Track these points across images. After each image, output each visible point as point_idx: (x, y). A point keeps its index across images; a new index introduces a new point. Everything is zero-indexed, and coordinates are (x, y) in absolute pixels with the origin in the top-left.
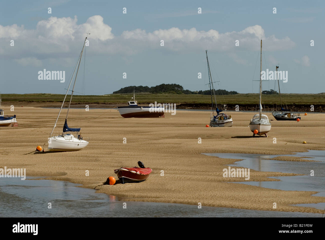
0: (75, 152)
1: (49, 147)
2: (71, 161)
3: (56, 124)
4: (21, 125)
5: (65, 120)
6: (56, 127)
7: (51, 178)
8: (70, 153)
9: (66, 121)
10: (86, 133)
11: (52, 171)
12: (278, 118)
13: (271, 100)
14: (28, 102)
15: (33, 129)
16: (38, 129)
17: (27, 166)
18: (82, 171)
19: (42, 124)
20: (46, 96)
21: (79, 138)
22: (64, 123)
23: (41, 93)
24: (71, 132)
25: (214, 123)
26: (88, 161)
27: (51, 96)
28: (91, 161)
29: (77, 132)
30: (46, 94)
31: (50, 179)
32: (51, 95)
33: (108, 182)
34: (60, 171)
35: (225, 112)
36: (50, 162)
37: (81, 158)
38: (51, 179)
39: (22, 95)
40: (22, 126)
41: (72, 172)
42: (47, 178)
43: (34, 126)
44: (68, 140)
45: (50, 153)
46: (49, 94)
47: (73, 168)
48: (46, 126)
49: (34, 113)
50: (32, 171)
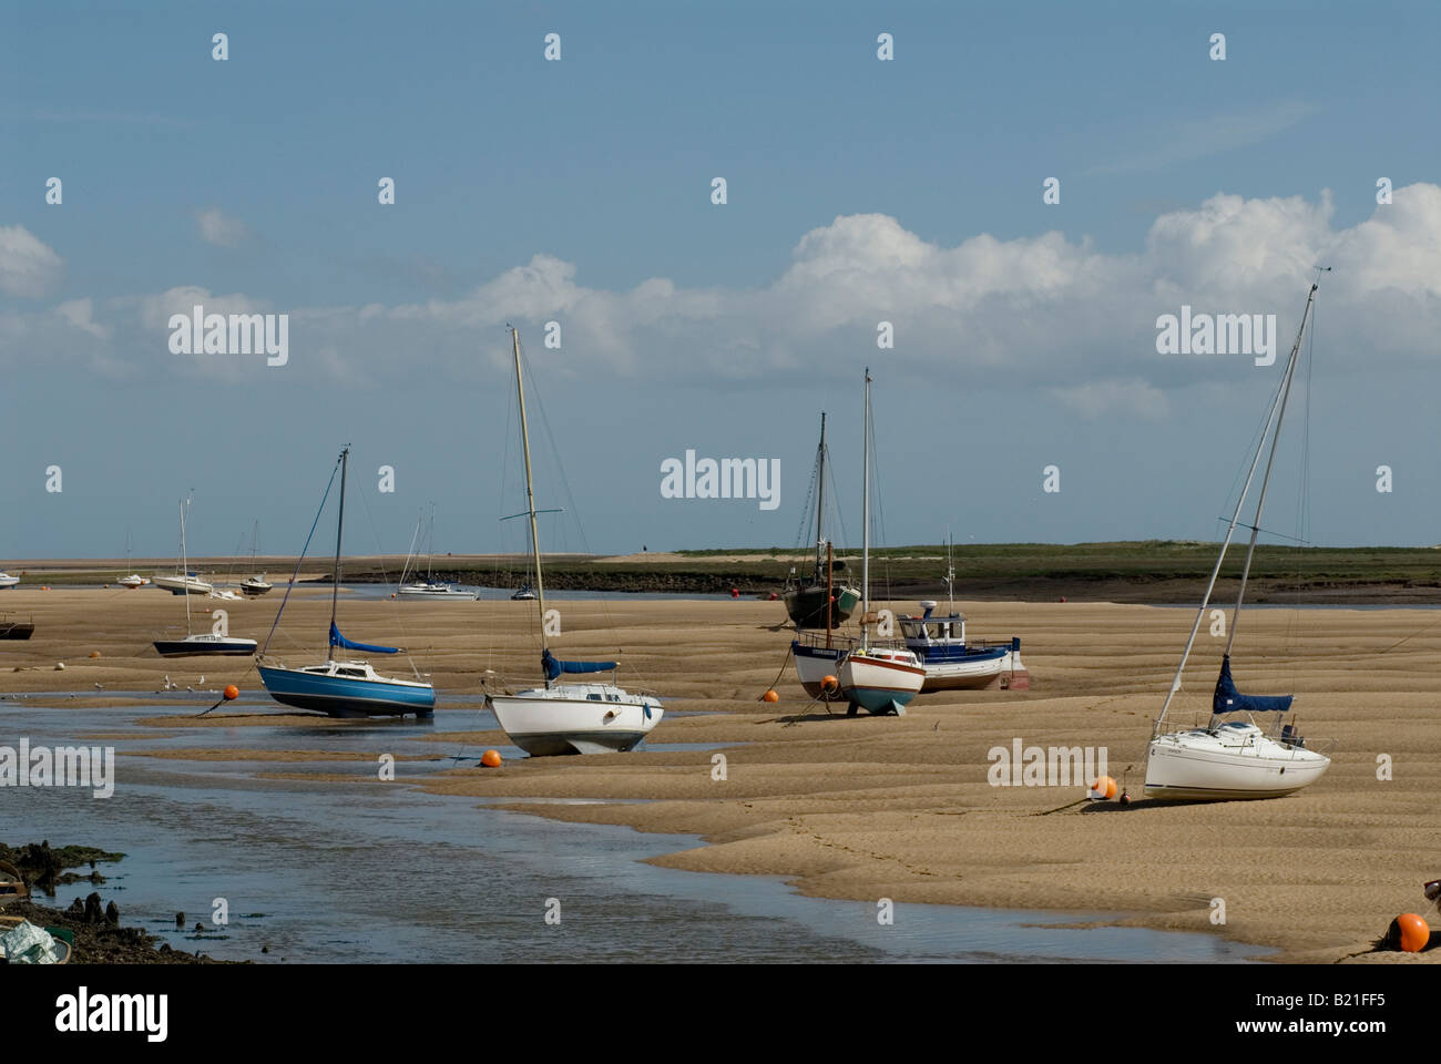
0: (1265, 801)
1: (1147, 783)
2: (1242, 846)
3: (1180, 675)
4: (1043, 685)
5: (1221, 659)
6: (1180, 690)
7: (1145, 922)
8: (1247, 810)
9: (1226, 665)
10: (1333, 720)
11: (1151, 890)
14: (1092, 580)
15: (1093, 700)
16: (1119, 701)
17: (1040, 866)
18: (1287, 888)
19: (1141, 678)
20: (1173, 555)
21: (1289, 738)
22: (1218, 674)
23: (1154, 539)
24: (1249, 713)
26: (1322, 846)
27: (1197, 551)
28: (1336, 842)
29: (1275, 712)
30: (1174, 544)
31: (1137, 926)
32: (1197, 547)
33: (1394, 938)
34: (1187, 890)
36: (1147, 851)
37: (1291, 829)
38: (1144, 926)
39: (1068, 550)
40: (1049, 689)
41: (1241, 894)
42: (1126, 921)
43: (1105, 686)
44: (1237, 751)
45: (1155, 809)
46: (1190, 544)
47: (1247, 876)
48: (1155, 686)
49: (1109, 629)
50: (1063, 889)
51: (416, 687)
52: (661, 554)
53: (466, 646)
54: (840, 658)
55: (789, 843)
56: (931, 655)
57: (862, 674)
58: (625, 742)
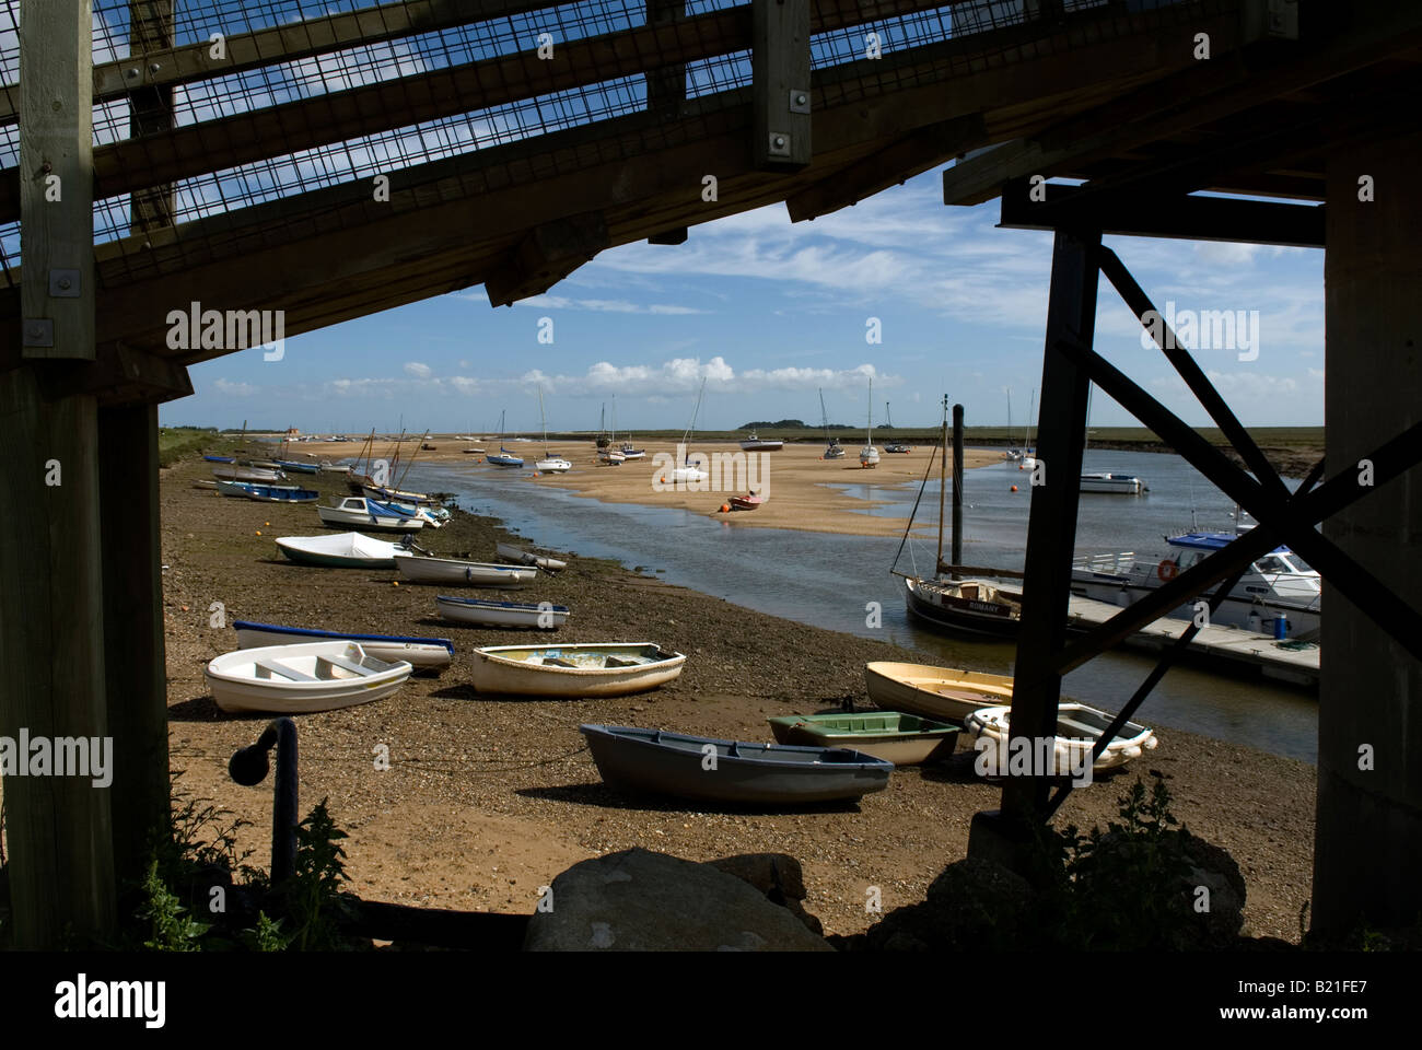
12: (889, 451)
13: (886, 434)
25: (827, 456)
31: (673, 508)
33: (722, 510)
35: (839, 446)
51: (520, 460)
52: (569, 432)
53: (529, 451)
54: (608, 453)
55: (599, 491)
56: (626, 453)
57: (612, 457)
58: (564, 471)
